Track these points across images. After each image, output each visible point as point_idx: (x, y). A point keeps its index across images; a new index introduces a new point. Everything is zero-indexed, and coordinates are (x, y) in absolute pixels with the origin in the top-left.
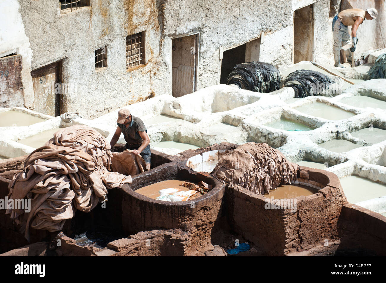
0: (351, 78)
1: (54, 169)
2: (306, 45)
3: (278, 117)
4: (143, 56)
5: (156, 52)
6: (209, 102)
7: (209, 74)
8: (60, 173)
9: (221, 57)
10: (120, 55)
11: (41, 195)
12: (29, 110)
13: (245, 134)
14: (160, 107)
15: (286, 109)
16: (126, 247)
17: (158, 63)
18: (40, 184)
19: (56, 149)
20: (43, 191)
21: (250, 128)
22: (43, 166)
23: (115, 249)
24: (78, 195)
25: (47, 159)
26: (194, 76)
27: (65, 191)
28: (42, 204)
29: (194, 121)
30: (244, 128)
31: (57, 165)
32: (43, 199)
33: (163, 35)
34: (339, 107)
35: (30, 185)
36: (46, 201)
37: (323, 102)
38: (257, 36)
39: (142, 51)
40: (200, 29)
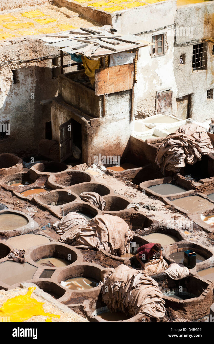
1: (177, 144)
8: (179, 146)
11: (170, 155)
12: (174, 117)
16: (208, 182)
18: (170, 150)
19: (178, 134)
20: (171, 153)
22: (172, 141)
23: (202, 183)
24: (187, 157)
25: (174, 138)
27: (181, 154)
28: (171, 159)
31: (178, 141)
32: (171, 157)
35: (166, 150)
36: (172, 158)
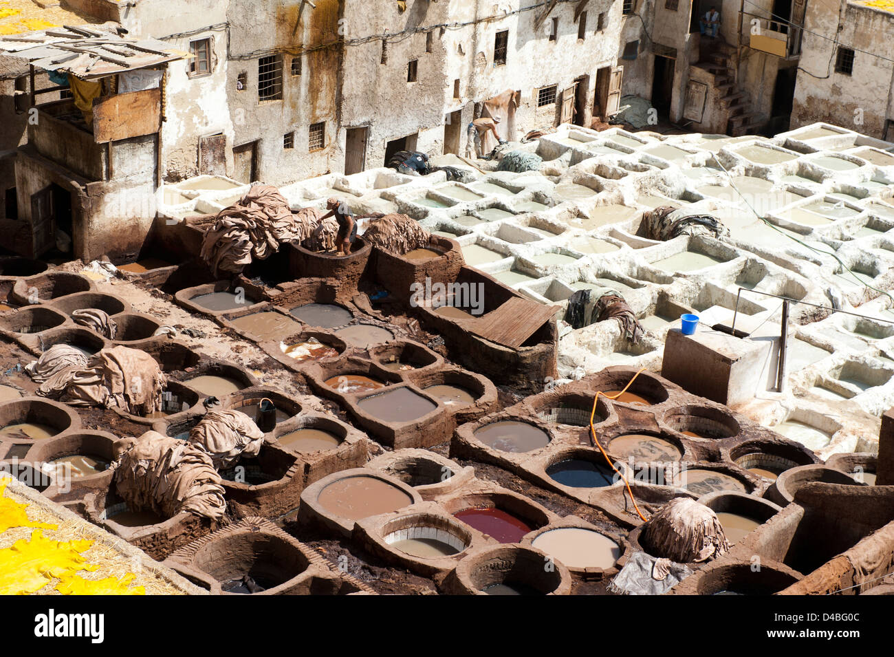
0: (484, 169)
1: (238, 225)
2: (454, 141)
3: (424, 195)
4: (323, 141)
5: (333, 138)
6: (373, 181)
7: (375, 159)
8: (241, 228)
9: (386, 146)
10: (304, 139)
11: (227, 244)
12: (229, 179)
13: (397, 208)
14: (332, 182)
15: (431, 190)
16: (290, 289)
17: (335, 148)
18: (226, 235)
19: (240, 209)
20: (228, 241)
21: (401, 203)
22: (229, 221)
23: (281, 289)
24: (255, 246)
25: (233, 216)
26: (363, 160)
27: (245, 242)
28: (227, 251)
29: (358, 195)
30: (396, 203)
31: (239, 221)
32: (228, 247)
33: (339, 126)
34: (471, 191)
35: (219, 235)
36: (230, 249)
37: (460, 186)
38: (415, 132)
39: (323, 137)
40: (369, 123)
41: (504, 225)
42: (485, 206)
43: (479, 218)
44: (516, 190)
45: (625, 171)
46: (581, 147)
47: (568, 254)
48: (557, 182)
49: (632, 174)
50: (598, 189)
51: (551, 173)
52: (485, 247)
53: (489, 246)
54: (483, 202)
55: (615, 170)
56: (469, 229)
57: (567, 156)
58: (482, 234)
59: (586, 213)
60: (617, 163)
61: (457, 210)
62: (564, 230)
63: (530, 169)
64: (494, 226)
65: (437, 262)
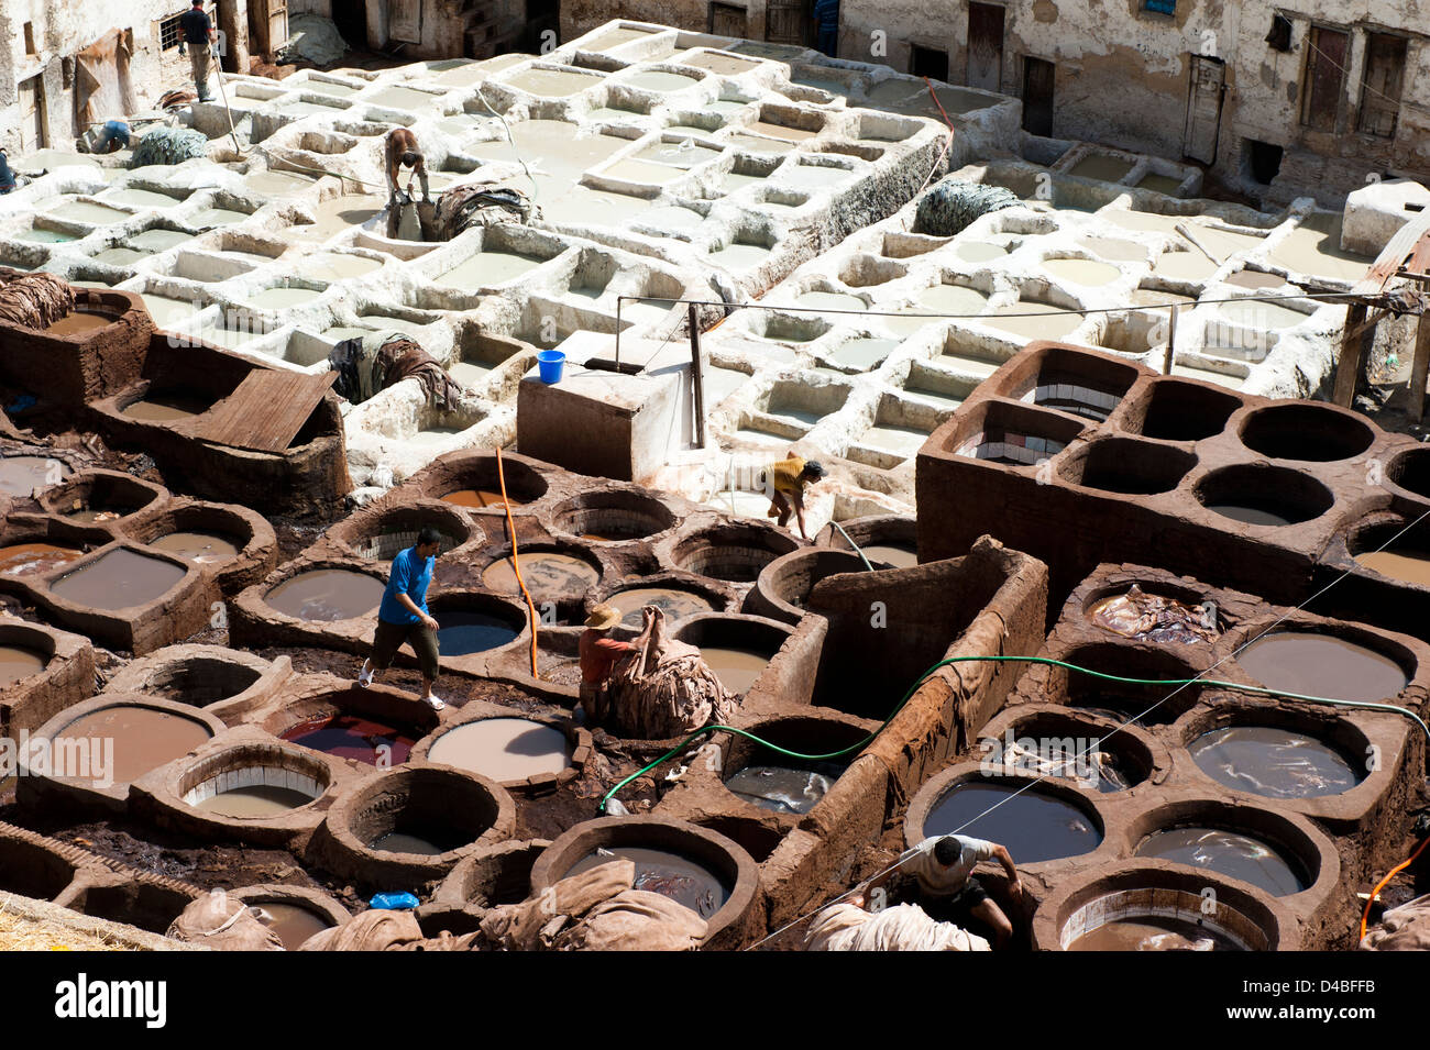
3: (29, 225)
15: (38, 214)
41: (184, 255)
42: (139, 228)
43: (135, 249)
44: (182, 195)
45: (352, 138)
46: (265, 109)
47: (303, 285)
48: (244, 171)
49: (362, 140)
50: (316, 173)
51: (226, 159)
52: (163, 295)
53: (169, 293)
54: (134, 222)
55: (333, 138)
56: (128, 269)
57: (245, 126)
58: (154, 276)
59: (307, 213)
60: (332, 126)
61: (95, 240)
62: (284, 247)
63: (190, 156)
64: (167, 258)
65: (112, 333)
